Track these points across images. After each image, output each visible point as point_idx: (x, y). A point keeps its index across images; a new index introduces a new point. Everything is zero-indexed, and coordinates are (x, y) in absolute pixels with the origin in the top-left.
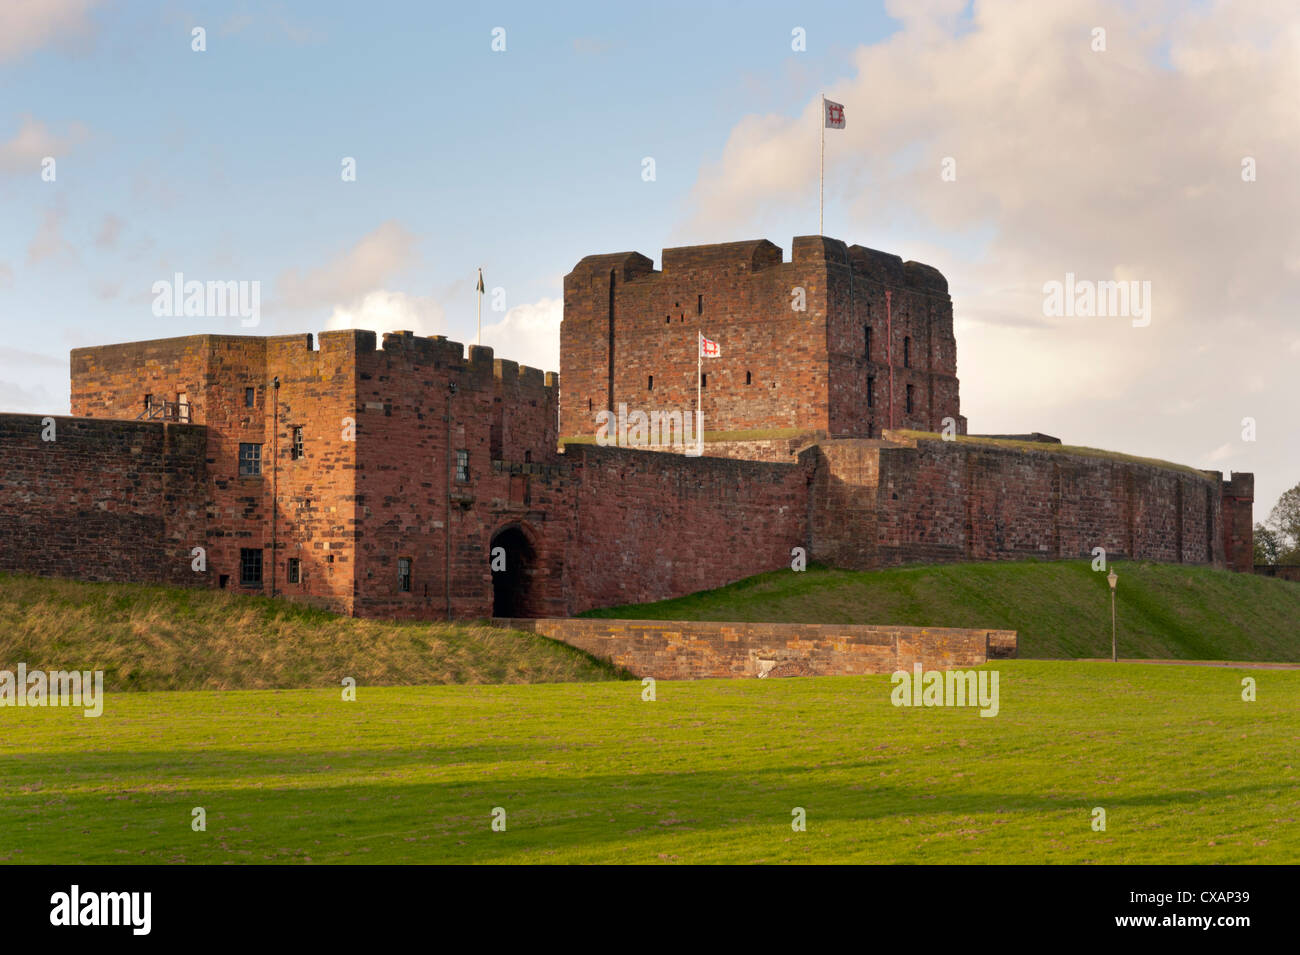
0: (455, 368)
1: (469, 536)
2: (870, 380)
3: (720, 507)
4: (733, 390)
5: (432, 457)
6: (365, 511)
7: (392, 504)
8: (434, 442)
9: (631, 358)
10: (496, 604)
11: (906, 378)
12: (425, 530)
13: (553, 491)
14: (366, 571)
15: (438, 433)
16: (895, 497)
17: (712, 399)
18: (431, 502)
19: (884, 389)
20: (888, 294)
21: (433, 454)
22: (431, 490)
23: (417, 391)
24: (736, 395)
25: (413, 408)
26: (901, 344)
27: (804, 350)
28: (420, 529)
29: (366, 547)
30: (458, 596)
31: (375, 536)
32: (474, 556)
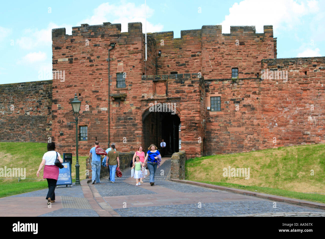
1: (125, 113)
5: (100, 78)
6: (58, 106)
8: (100, 72)
12: (95, 112)
13: (186, 87)
14: (59, 133)
15: (103, 67)
18: (99, 99)
21: (100, 77)
22: (98, 94)
25: (86, 58)
28: (91, 112)
29: (59, 122)
30: (118, 142)
31: (64, 117)
32: (128, 122)
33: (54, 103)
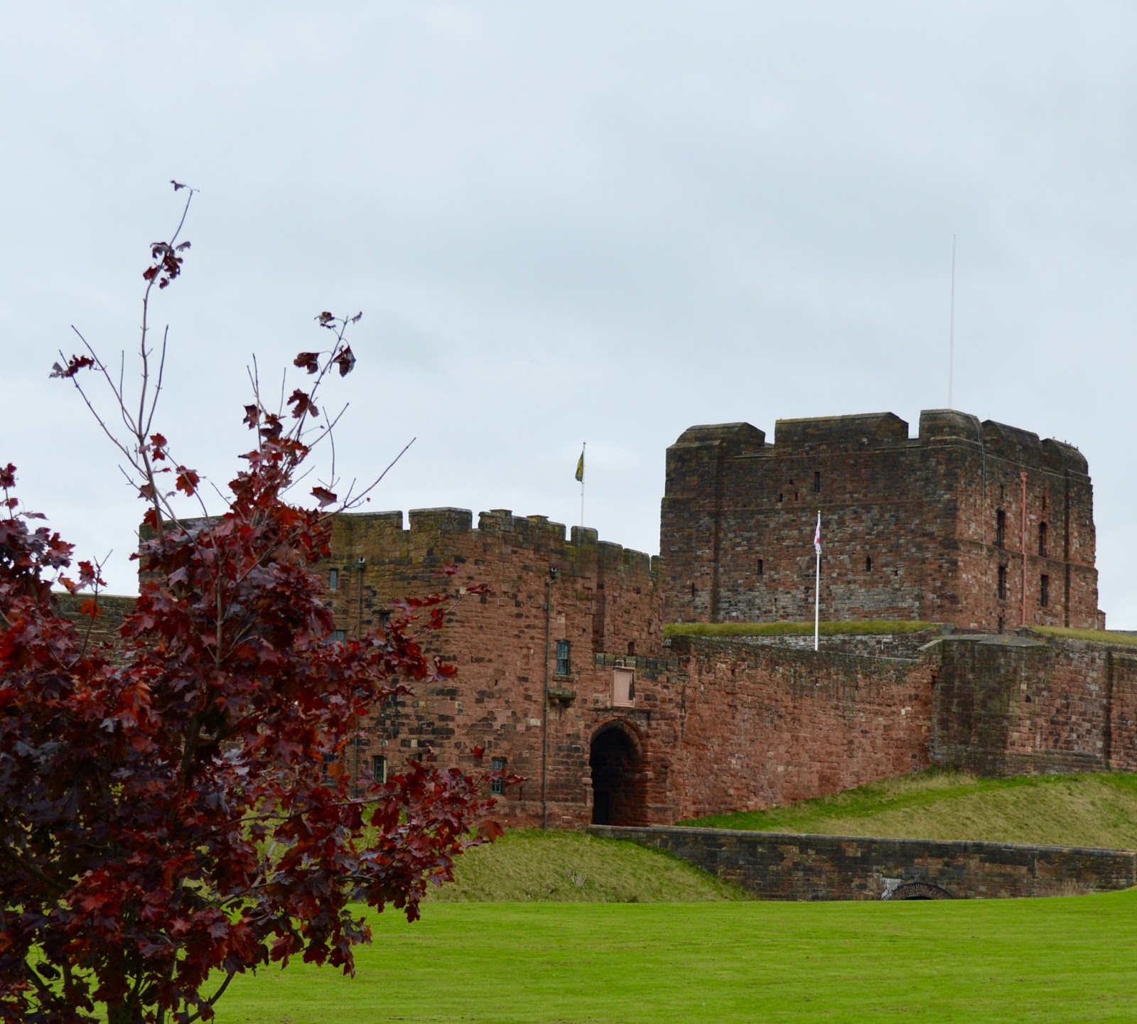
0: (557, 552)
1: (568, 735)
2: (1002, 569)
3: (837, 708)
4: (850, 577)
5: (530, 648)
6: (457, 707)
7: (486, 699)
8: (533, 632)
9: (738, 540)
10: (595, 810)
11: (1041, 568)
12: (521, 728)
13: (659, 688)
15: (536, 622)
16: (1028, 699)
17: (828, 587)
18: (528, 698)
19: (1017, 579)
20: (1023, 475)
21: (530, 645)
22: (527, 685)
23: (515, 576)
24: (855, 582)
25: (510, 595)
26: (1036, 532)
27: (931, 536)
28: (515, 727)
29: (457, 745)
30: (555, 801)
31: (467, 734)
32: (573, 757)
33: (449, 698)
